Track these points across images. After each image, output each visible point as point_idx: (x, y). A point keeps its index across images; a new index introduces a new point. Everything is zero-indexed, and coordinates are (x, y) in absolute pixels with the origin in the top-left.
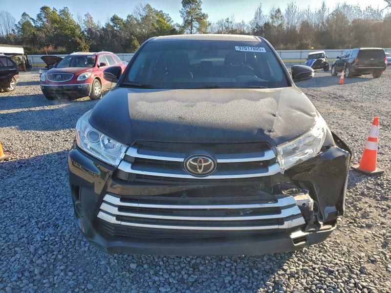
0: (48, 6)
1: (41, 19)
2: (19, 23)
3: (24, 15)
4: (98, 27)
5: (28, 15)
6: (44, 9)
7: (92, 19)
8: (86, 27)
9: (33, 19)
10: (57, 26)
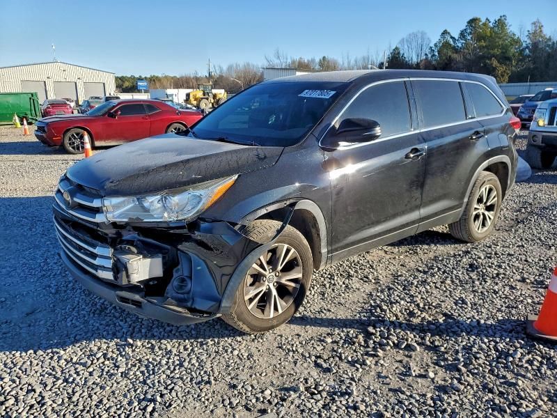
0: (478, 17)
1: (464, 37)
2: (436, 45)
3: (445, 32)
4: (550, 39)
5: (449, 33)
6: (473, 22)
7: (543, 29)
8: (528, 41)
9: (454, 38)
10: (484, 44)
